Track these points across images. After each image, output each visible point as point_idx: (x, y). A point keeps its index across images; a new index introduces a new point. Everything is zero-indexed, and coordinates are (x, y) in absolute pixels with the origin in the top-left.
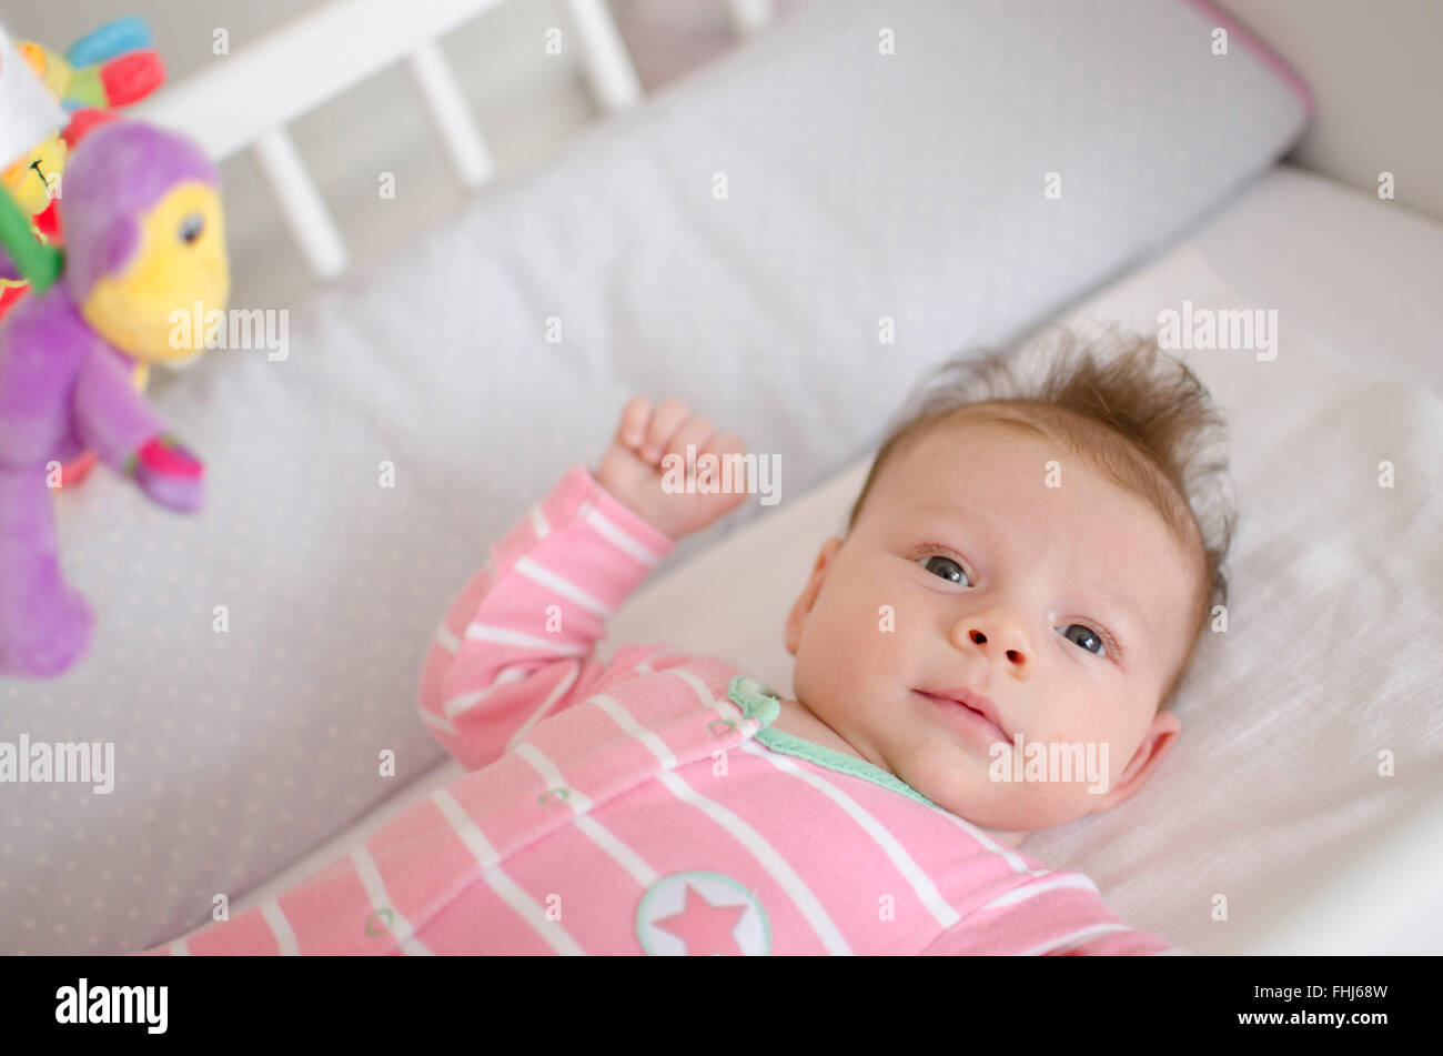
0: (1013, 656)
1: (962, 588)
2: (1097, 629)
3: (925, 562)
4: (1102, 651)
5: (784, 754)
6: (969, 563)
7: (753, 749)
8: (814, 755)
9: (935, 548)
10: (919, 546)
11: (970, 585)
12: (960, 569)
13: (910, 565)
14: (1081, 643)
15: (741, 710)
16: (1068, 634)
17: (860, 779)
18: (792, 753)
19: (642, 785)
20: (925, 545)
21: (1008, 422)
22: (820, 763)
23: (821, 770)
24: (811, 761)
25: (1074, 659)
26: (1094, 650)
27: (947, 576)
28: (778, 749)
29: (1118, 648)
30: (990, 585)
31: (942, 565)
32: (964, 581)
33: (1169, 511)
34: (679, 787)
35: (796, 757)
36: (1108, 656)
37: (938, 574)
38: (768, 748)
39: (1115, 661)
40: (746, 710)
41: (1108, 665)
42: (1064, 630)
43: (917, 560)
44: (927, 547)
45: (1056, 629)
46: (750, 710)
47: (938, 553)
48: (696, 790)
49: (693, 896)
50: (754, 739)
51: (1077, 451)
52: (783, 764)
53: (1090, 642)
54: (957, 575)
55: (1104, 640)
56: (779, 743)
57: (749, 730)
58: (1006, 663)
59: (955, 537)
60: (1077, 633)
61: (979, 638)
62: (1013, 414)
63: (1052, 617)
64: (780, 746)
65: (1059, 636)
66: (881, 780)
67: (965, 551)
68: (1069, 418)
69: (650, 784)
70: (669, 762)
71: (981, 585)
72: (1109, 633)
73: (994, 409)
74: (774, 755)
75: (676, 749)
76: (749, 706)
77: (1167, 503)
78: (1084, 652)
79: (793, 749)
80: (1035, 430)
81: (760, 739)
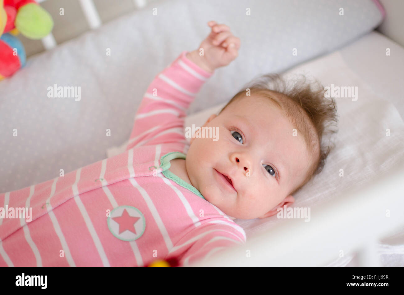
0: (246, 169)
1: (240, 144)
2: (275, 169)
3: (232, 132)
4: (274, 175)
5: (168, 179)
6: (244, 136)
7: (160, 176)
8: (177, 181)
9: (236, 129)
10: (232, 127)
11: (243, 144)
12: (241, 137)
13: (227, 131)
14: (269, 171)
15: (159, 164)
16: (266, 168)
17: (189, 190)
18: (171, 179)
20: (234, 127)
21: (272, 99)
22: (178, 183)
23: (177, 185)
24: (175, 182)
25: (265, 175)
26: (272, 174)
27: (237, 139)
28: (166, 177)
29: (279, 176)
30: (248, 145)
31: (237, 135)
32: (242, 142)
34: (134, 183)
35: (172, 180)
36: (275, 177)
38: (164, 176)
39: (277, 179)
41: (274, 180)
42: (265, 165)
43: (230, 131)
44: (234, 128)
45: (263, 164)
46: (162, 165)
47: (237, 131)
48: (139, 184)
50: (161, 173)
51: (289, 114)
52: (167, 181)
53: (271, 172)
54: (240, 139)
55: (275, 172)
56: (167, 175)
57: (160, 170)
58: (243, 170)
59: (244, 129)
60: (269, 168)
61: (238, 160)
63: (262, 162)
64: (168, 176)
65: (263, 167)
66: (195, 192)
67: (245, 133)
69: (126, 181)
70: (133, 175)
71: (245, 145)
72: (278, 171)
73: (270, 94)
76: (163, 163)
77: (310, 139)
78: (268, 174)
79: (171, 177)
80: (279, 105)
81: (163, 173)
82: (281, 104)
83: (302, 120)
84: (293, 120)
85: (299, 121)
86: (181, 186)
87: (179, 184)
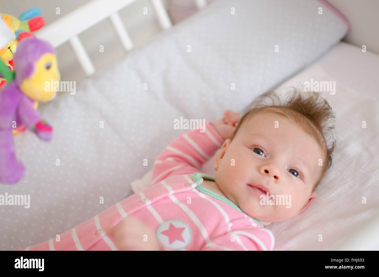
0: (275, 177)
2: (298, 171)
3: (253, 149)
4: (298, 176)
5: (203, 193)
6: (265, 151)
7: (195, 190)
8: (211, 194)
9: (256, 146)
10: (252, 145)
12: (263, 152)
13: (249, 150)
14: (293, 174)
15: (193, 180)
17: (223, 201)
19: (164, 198)
21: (278, 113)
23: (212, 198)
24: (210, 195)
25: (292, 178)
26: (296, 176)
27: (259, 154)
28: (201, 191)
29: (303, 176)
30: (271, 157)
33: (319, 140)
34: (174, 199)
35: (207, 194)
36: (300, 178)
37: (257, 153)
38: (199, 191)
39: (302, 180)
40: (195, 180)
41: (300, 180)
42: (289, 170)
43: (251, 149)
44: (254, 145)
45: (287, 170)
46: (196, 181)
48: (178, 200)
49: (172, 226)
50: (196, 188)
51: (296, 122)
52: (202, 196)
53: (296, 173)
54: (262, 153)
55: (299, 174)
56: (202, 190)
57: (194, 186)
58: (274, 179)
59: (262, 143)
60: (292, 171)
61: (267, 171)
62: (279, 111)
63: (286, 167)
64: (202, 191)
65: (288, 172)
66: (229, 203)
67: (264, 147)
68: (294, 113)
69: (166, 198)
70: (172, 192)
72: (301, 172)
73: (274, 109)
74: (200, 193)
75: (174, 189)
76: (196, 180)
77: (319, 138)
78: (294, 177)
79: (205, 192)
80: (286, 116)
81: (197, 188)
82: (287, 115)
83: (308, 124)
84: (301, 126)
85: (306, 126)
86: (216, 198)
87: (213, 196)
